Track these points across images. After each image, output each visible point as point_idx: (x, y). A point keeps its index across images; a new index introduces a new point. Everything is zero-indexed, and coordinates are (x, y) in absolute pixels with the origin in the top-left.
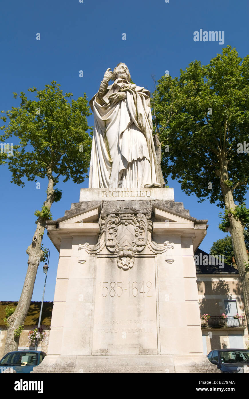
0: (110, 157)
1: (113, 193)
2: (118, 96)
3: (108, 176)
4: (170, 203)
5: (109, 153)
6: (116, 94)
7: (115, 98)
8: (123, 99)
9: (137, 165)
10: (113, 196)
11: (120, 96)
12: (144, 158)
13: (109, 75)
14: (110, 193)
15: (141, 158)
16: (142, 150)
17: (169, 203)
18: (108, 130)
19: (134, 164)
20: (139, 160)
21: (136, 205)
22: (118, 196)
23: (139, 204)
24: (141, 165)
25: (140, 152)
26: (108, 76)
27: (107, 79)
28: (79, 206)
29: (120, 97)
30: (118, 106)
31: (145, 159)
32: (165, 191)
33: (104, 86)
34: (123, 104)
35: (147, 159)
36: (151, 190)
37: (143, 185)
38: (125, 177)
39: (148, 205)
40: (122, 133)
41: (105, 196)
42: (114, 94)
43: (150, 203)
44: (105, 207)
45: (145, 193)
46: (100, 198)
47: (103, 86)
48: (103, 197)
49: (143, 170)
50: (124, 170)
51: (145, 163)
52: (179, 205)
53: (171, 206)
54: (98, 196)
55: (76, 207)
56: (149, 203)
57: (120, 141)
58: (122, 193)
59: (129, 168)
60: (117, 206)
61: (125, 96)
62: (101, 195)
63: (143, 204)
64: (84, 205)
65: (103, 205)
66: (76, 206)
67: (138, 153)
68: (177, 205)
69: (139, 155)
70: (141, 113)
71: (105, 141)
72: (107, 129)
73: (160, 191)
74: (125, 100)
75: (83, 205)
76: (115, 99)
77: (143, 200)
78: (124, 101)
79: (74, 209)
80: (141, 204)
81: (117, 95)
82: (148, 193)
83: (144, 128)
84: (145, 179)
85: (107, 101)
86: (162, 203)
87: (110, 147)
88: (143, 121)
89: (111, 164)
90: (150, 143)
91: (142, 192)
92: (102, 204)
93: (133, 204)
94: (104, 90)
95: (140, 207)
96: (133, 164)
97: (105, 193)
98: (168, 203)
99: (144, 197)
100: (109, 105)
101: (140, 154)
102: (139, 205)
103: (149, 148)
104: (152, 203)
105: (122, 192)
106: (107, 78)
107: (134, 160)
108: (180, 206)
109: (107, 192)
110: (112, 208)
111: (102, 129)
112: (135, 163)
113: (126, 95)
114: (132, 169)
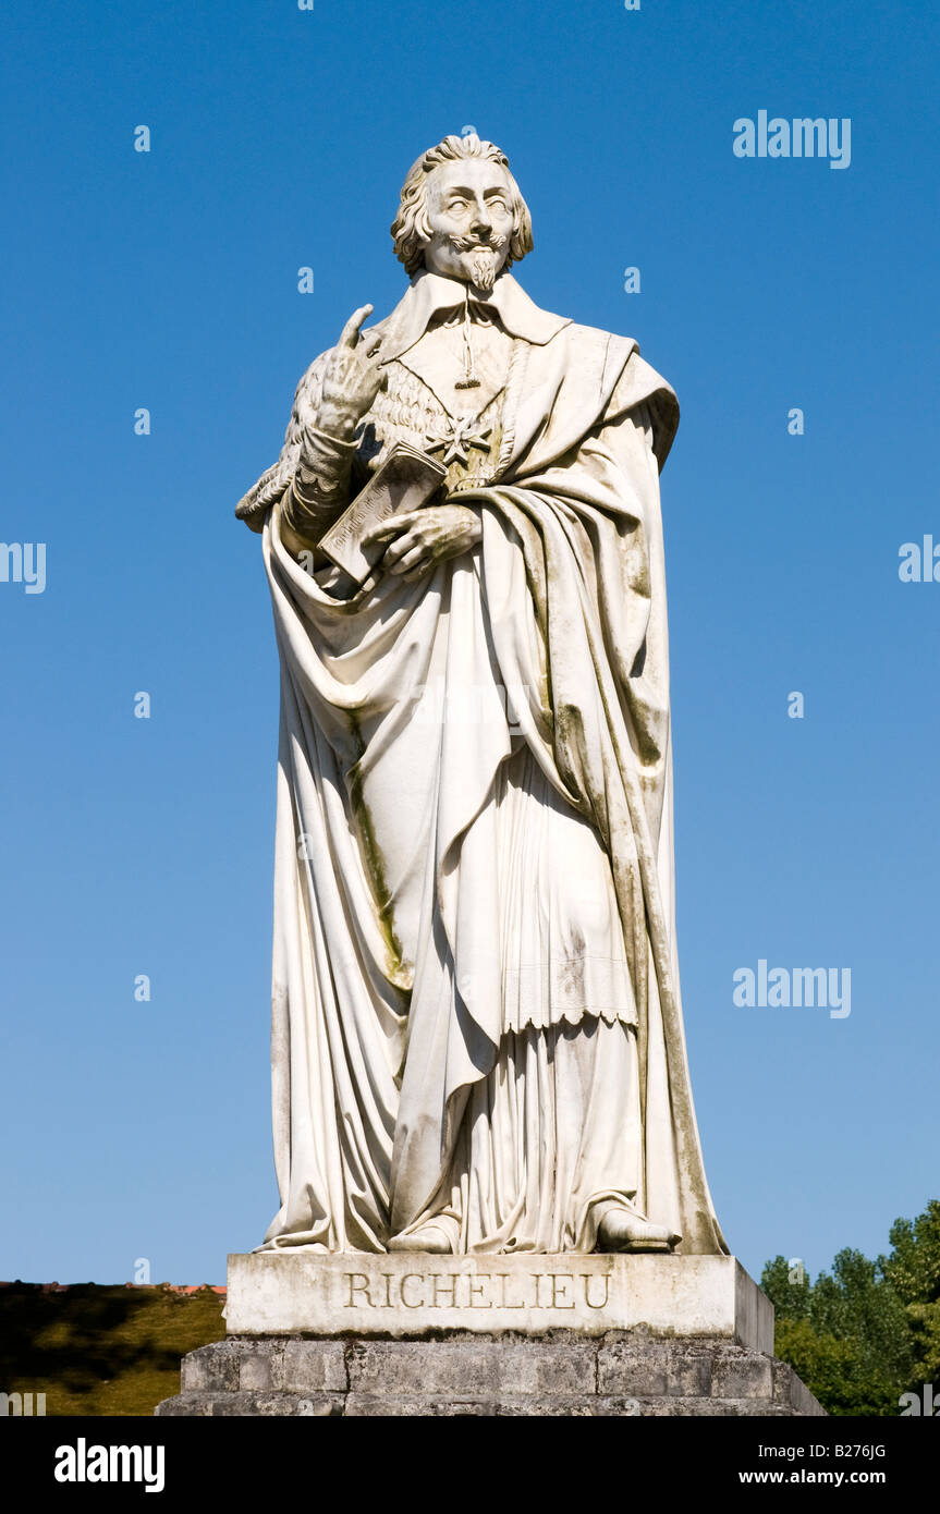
0: (395, 946)
1: (402, 1285)
2: (429, 541)
3: (385, 1070)
4: (699, 1371)
5: (387, 916)
6: (415, 531)
7: (404, 552)
8: (462, 553)
9: (551, 1058)
10: (403, 1301)
11: (438, 544)
12: (589, 1023)
13: (358, 382)
14: (388, 1281)
15: (574, 1018)
16: (579, 965)
17: (693, 1372)
18: (370, 768)
19: (536, 1049)
20: (563, 1029)
21: (519, 1377)
22: (429, 1301)
23: (539, 1370)
24: (574, 1062)
25: (571, 978)
26: (348, 397)
27: (348, 417)
28: (228, 1371)
29: (438, 553)
30: (432, 599)
31: (597, 1024)
32: (688, 1276)
33: (330, 462)
34: (463, 581)
35: (610, 1026)
36: (611, 1267)
37: (581, 1191)
38: (483, 1118)
39: (581, 1376)
40: (459, 839)
41: (360, 1299)
42: (394, 521)
43: (592, 1366)
44: (361, 1385)
45: (575, 1289)
46: (335, 1312)
47: (322, 466)
48: (351, 1305)
49: (586, 1096)
50: (473, 1087)
51: (594, 1055)
52: (744, 1376)
53: (701, 1387)
54: (326, 1298)
55: (211, 1378)
56: (588, 1366)
57: (449, 883)
58: (454, 1282)
59: (510, 1061)
60: (424, 1382)
61: (472, 538)
62: (340, 1295)
63: (556, 1372)
64: (255, 1373)
65: (353, 1373)
66: (210, 1373)
67: (552, 984)
68: (737, 1376)
69: (564, 996)
70: (575, 704)
71: (358, 828)
72: (364, 761)
73: (659, 1278)
74: (476, 559)
75: (247, 1374)
76: (406, 559)
77: (569, 1325)
78: (470, 567)
79: (201, 1385)
80: (546, 1374)
81: (417, 539)
82: (597, 1282)
83: (594, 803)
84: (599, 1153)
85: (358, 566)
86: (656, 1368)
87: (392, 885)
88: (586, 755)
89: (404, 1000)
90: (638, 896)
91: (561, 1282)
92: (346, 1366)
93: (504, 1374)
94: (326, 488)
95: (541, 1387)
96: (530, 1047)
97: (359, 1282)
98: (689, 1367)
99: (573, 1307)
100: (370, 584)
101: (568, 990)
102: (535, 1378)
103: (633, 925)
104: (602, 1369)
105: (454, 1276)
106: (344, 410)
107: (530, 1025)
108: (754, 1380)
109: (371, 1276)
110: (396, 1391)
111: (337, 739)
112: (542, 1041)
113: (476, 530)
114: (522, 1069)
